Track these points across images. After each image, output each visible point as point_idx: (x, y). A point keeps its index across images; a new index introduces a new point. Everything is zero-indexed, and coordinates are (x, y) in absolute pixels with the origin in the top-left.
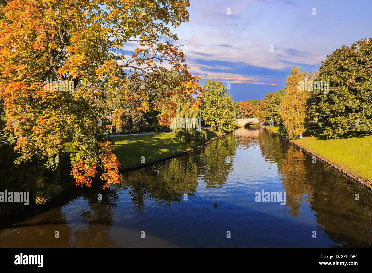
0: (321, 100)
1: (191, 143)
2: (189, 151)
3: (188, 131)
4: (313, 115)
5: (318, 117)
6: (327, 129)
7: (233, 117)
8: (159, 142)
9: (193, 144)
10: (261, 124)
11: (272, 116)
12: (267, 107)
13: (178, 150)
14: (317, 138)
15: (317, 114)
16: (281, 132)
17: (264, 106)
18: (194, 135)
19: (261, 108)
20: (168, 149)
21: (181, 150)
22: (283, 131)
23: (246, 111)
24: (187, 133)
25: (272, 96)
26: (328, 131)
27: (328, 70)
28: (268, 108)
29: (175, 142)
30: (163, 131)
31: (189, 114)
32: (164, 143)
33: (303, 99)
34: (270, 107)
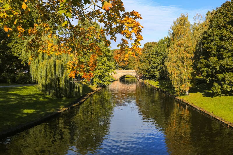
0: (211, 54)
1: (63, 100)
2: (64, 111)
3: (59, 84)
4: (201, 70)
5: (207, 72)
6: (215, 86)
7: (111, 68)
8: (18, 99)
9: (65, 101)
10: (139, 77)
11: (152, 68)
12: (145, 59)
13: (48, 110)
14: (203, 94)
15: (206, 69)
16: (163, 87)
17: (143, 56)
18: (68, 89)
19: (140, 59)
20: (35, 109)
21: (52, 110)
22: (165, 86)
23: (121, 61)
24: (57, 86)
25: (151, 47)
26: (216, 88)
27: (217, 23)
28: (147, 59)
29: (41, 99)
30: (21, 83)
31: (61, 61)
32: (26, 101)
33: (191, 52)
34: (149, 58)
